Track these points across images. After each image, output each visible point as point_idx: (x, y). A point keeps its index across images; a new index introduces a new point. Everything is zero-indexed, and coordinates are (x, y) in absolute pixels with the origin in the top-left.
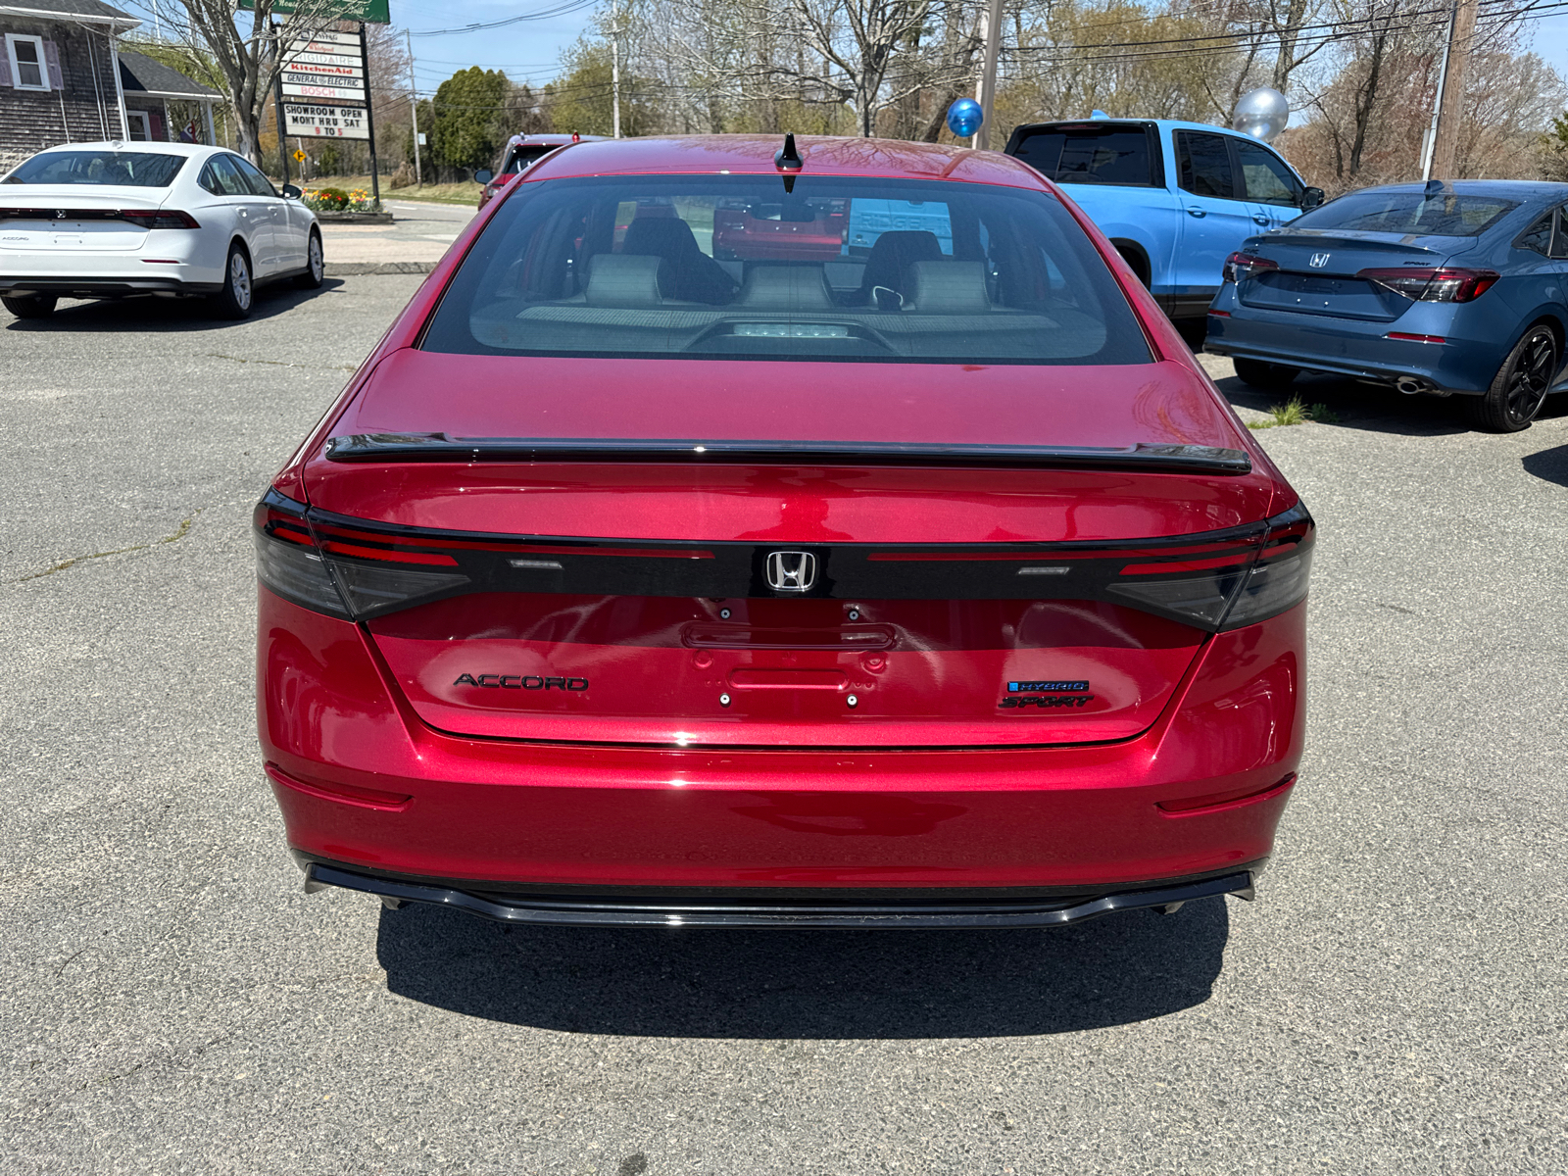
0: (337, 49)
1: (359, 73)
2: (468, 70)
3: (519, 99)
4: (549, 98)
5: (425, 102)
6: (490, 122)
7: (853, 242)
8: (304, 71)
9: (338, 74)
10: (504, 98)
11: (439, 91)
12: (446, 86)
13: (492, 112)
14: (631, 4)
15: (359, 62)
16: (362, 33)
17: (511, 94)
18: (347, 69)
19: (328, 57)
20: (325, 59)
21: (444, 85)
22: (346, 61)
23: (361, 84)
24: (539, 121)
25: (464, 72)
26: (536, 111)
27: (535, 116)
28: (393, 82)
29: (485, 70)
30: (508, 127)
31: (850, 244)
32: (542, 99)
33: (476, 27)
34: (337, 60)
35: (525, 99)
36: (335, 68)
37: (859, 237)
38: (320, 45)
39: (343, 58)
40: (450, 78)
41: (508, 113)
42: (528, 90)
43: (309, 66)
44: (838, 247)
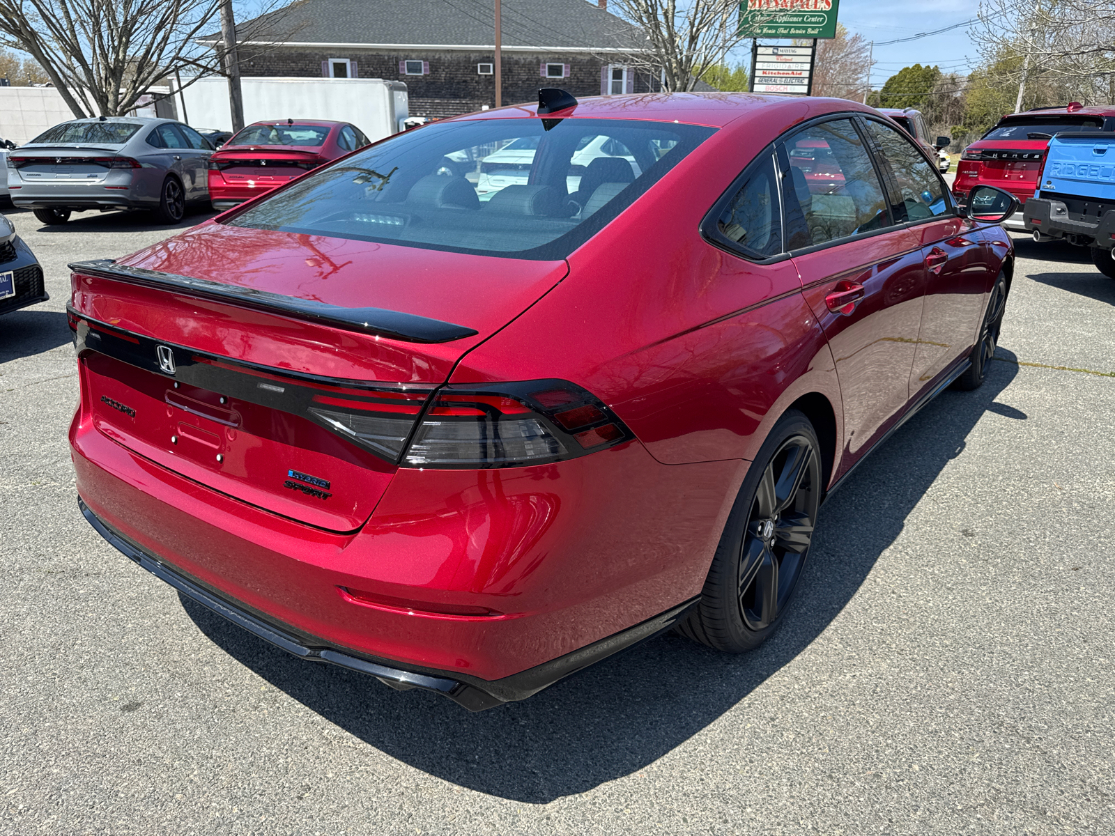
0: (795, 59)
1: (806, 74)
2: (911, 67)
3: (945, 86)
4: (971, 84)
5: (876, 92)
6: (919, 104)
7: (1044, 188)
8: (770, 75)
9: (792, 76)
10: (934, 85)
11: (887, 84)
12: (892, 79)
13: (922, 97)
14: (1053, 6)
15: (808, 67)
16: (814, 47)
17: (939, 83)
18: (799, 72)
19: (788, 64)
20: (785, 66)
21: (891, 80)
22: (799, 67)
23: (806, 81)
24: (958, 102)
25: (908, 68)
26: (958, 95)
27: (956, 98)
28: (858, 79)
29: (923, 66)
30: (932, 107)
31: (1041, 189)
32: (964, 86)
33: (923, 34)
34: (793, 66)
35: (949, 86)
36: (790, 72)
37: (1049, 183)
38: (784, 57)
39: (797, 65)
40: (896, 73)
41: (934, 98)
42: (953, 79)
43: (774, 72)
44: (1033, 192)
